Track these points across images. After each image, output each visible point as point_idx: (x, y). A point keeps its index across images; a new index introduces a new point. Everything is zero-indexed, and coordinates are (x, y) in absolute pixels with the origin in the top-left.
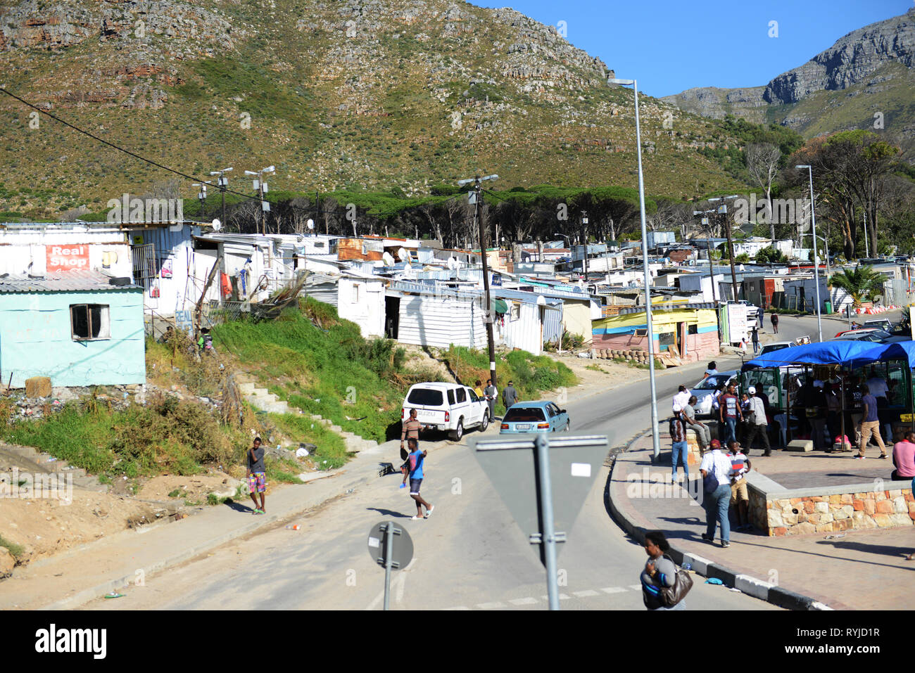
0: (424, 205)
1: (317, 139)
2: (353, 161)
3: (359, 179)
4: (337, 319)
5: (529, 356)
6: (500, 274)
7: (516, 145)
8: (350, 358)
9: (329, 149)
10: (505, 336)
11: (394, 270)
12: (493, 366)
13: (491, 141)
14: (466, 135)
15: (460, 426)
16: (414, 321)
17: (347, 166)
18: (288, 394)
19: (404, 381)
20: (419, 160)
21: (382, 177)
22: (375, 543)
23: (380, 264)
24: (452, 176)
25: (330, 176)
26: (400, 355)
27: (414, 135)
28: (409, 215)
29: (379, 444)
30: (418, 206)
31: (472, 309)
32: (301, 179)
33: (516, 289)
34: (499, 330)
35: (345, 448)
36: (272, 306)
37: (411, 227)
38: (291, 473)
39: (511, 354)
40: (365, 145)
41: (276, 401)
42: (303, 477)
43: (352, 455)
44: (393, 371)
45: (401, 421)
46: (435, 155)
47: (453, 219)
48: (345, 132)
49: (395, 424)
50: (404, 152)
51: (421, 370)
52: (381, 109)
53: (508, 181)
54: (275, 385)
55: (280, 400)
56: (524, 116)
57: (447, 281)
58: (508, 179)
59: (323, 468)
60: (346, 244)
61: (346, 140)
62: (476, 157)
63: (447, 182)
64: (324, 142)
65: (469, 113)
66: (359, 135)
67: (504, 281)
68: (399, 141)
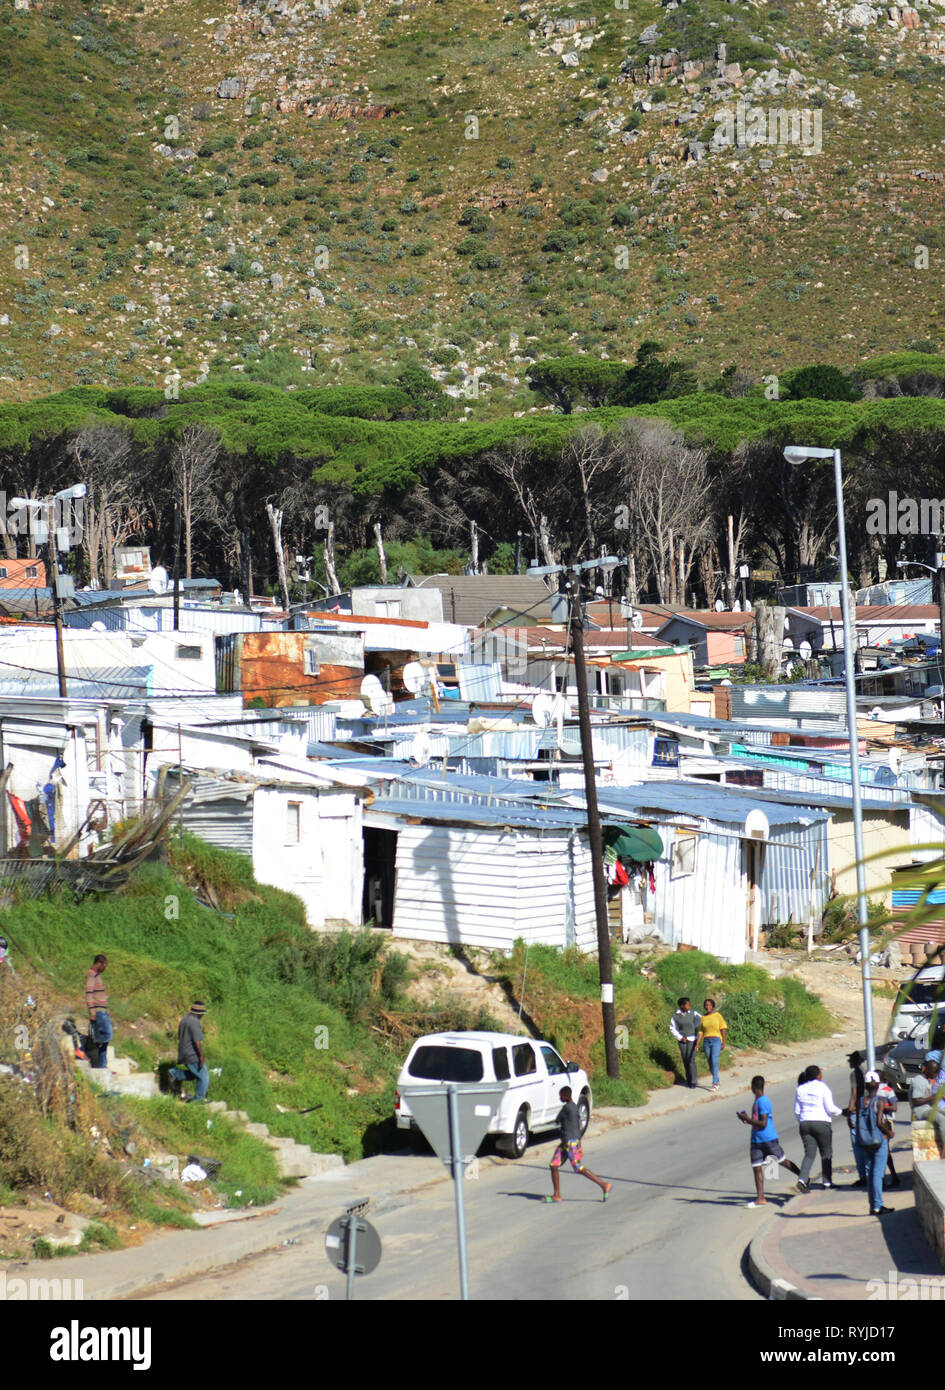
0: (502, 449)
1: (148, 198)
2: (268, 274)
3: (288, 336)
4: (253, 886)
5: (712, 964)
6: (675, 736)
7: (818, 212)
8: (282, 976)
9: (188, 234)
10: (659, 914)
11: (390, 726)
12: (608, 993)
13: (734, 200)
14: (650, 179)
15: (522, 1125)
16: (430, 885)
17: (248, 293)
18: (155, 1059)
19: (403, 1029)
20: (491, 266)
21: (365, 329)
22: (334, 1242)
23: (352, 710)
24: (601, 323)
25: (189, 326)
26: (396, 970)
27: (472, 182)
28: (451, 481)
29: (347, 1162)
30: (481, 452)
31: (572, 856)
32: (95, 336)
33: (716, 777)
34: (643, 901)
35: (278, 1168)
36: (112, 865)
37: (457, 521)
38: (175, 1210)
39: (666, 962)
40: (307, 218)
41: (132, 1071)
42: (200, 1217)
43: (290, 1182)
44: (380, 1005)
45: (395, 1114)
46: (545, 249)
47: (592, 495)
48: (242, 172)
49: (382, 1123)
50: (445, 238)
51: (443, 1003)
52: (361, 92)
53: (792, 338)
54: (126, 1038)
55: (140, 1070)
56: (847, 113)
57: (527, 761)
58: (792, 331)
59: (235, 1203)
60: (262, 648)
61: (243, 200)
62: (683, 254)
64: (171, 209)
65: (662, 106)
66: (287, 183)
67: (686, 757)
68: (421, 204)
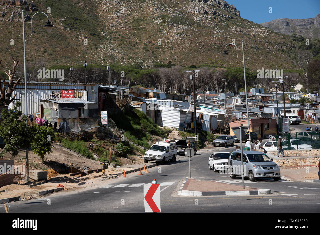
1: (100, 39)
2: (117, 50)
3: (119, 59)
13: (181, 43)
14: (169, 40)
16: (167, 118)
20: (147, 51)
24: (162, 59)
25: (106, 57)
27: (145, 39)
28: (145, 77)
32: (93, 58)
40: (123, 43)
48: (114, 37)
50: (141, 47)
52: (130, 26)
56: (196, 32)
60: (132, 90)
61: (114, 40)
62: (174, 50)
63: (160, 62)
68: (138, 42)
